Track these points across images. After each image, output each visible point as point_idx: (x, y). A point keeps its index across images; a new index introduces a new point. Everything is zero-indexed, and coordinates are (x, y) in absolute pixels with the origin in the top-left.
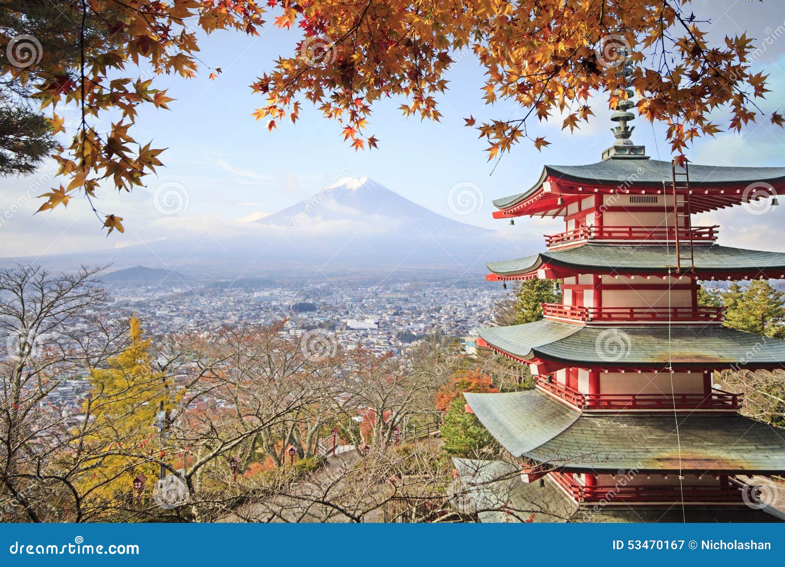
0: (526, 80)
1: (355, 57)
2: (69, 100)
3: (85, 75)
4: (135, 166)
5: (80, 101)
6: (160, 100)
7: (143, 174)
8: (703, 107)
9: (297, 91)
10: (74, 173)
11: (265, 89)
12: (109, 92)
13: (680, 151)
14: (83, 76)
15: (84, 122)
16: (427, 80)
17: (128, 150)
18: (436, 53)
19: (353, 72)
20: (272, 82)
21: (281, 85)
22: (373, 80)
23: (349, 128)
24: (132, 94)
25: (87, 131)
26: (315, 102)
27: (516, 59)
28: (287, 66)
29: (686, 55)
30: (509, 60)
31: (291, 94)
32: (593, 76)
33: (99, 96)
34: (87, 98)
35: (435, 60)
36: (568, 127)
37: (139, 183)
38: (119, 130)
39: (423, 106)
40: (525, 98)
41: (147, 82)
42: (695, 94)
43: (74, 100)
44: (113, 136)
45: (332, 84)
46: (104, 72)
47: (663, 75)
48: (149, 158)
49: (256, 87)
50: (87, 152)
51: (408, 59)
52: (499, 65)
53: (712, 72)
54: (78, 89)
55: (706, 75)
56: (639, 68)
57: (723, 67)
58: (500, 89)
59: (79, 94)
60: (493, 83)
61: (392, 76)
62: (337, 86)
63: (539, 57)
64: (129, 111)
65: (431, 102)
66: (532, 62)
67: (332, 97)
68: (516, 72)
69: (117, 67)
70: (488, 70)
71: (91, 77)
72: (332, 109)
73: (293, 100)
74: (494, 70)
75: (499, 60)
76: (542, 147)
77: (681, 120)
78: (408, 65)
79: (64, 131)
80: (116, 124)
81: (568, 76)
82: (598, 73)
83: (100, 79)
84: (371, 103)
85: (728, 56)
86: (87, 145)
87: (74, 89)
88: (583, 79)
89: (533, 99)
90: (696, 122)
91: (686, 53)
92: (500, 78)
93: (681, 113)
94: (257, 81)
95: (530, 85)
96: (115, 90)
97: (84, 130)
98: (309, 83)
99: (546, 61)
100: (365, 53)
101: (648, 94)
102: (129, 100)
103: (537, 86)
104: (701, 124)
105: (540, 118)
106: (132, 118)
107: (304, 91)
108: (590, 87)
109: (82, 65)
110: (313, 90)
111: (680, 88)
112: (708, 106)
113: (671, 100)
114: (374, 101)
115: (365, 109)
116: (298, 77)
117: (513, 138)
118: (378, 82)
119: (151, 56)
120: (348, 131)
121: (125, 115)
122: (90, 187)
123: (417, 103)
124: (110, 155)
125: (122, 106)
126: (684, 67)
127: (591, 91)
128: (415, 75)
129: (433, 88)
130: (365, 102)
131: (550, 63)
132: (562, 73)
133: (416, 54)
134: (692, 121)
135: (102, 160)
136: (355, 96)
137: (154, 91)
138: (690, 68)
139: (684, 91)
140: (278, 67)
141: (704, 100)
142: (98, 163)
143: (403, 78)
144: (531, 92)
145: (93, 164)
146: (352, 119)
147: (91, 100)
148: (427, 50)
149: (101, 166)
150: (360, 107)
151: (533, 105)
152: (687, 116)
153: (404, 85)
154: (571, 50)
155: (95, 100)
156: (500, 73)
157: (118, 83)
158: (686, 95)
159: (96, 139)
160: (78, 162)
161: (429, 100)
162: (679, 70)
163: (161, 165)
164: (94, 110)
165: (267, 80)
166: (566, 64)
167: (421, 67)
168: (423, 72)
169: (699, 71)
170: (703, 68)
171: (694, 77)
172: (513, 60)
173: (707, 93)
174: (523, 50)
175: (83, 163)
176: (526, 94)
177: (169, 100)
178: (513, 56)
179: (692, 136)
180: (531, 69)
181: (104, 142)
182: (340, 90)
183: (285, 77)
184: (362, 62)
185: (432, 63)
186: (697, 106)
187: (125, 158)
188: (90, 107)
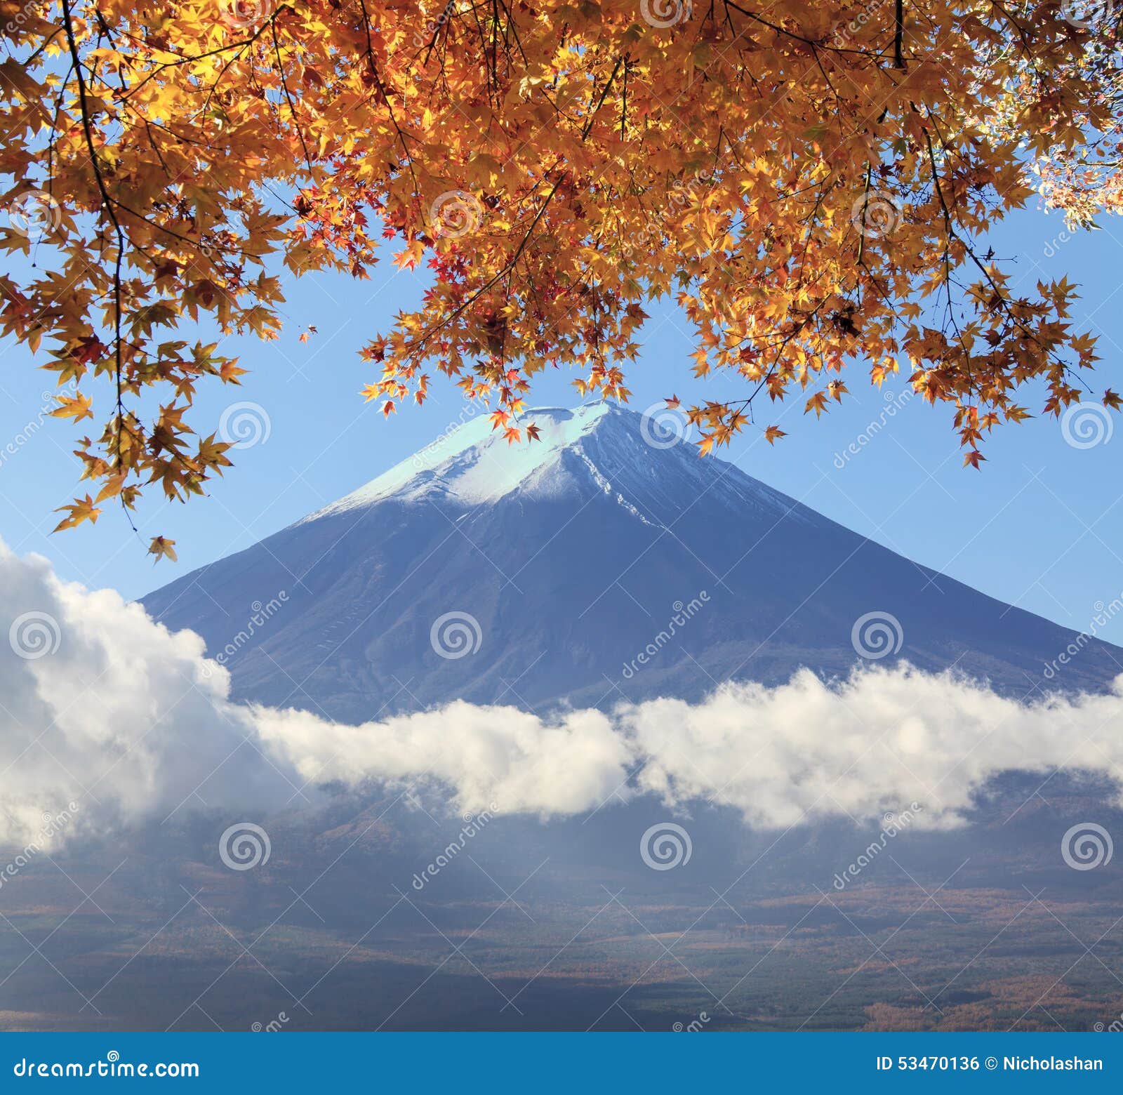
0: (753, 342)
1: (508, 310)
2: (98, 372)
3: (121, 337)
4: (192, 466)
5: (114, 373)
6: (226, 371)
7: (204, 478)
8: (1006, 382)
9: (425, 359)
10: (106, 477)
11: (379, 356)
12: (156, 361)
13: (973, 444)
14: (118, 337)
15: (120, 403)
16: (610, 343)
17: (183, 444)
18: (624, 305)
19: (505, 331)
20: (390, 346)
21: (402, 350)
22: (533, 343)
23: (500, 412)
24: (190, 363)
25: (125, 418)
26: (450, 373)
27: (738, 314)
28: (411, 324)
29: (981, 308)
30: (728, 315)
31: (416, 364)
32: (848, 337)
33: (141, 366)
34: (124, 369)
35: (623, 314)
36: (814, 410)
37: (199, 491)
38: (171, 413)
39: (605, 380)
40: (751, 369)
41: (211, 346)
42: (997, 363)
43: (105, 372)
44: (162, 424)
45: (475, 348)
46: (149, 332)
47: (948, 336)
48: (212, 454)
49: (366, 353)
50: (125, 447)
51: (583, 313)
52: (714, 322)
53: (1019, 332)
54: (111, 356)
55: (1010, 336)
56: (914, 327)
57: (1034, 324)
58: (716, 357)
59: (113, 364)
60: (706, 348)
61: (560, 337)
62: (482, 352)
63: (771, 311)
64: (185, 387)
65: (616, 376)
66: (761, 317)
67: (476, 367)
68: (738, 331)
69: (168, 325)
70: (699, 328)
71: (130, 339)
72: (474, 385)
73: (418, 373)
74: (707, 329)
75: (713, 314)
76: (775, 439)
77: (976, 400)
78: (584, 323)
79: (91, 417)
80: (165, 407)
81: (812, 338)
82: (855, 333)
83: (143, 343)
84: (530, 375)
85: (1040, 309)
86: (125, 437)
87: (106, 357)
88: (835, 342)
89: (762, 371)
90: (995, 403)
91: (981, 304)
92: (716, 341)
93: (974, 391)
94: (368, 345)
95: (758, 351)
96: (164, 358)
97: (121, 415)
98: (442, 348)
99: (781, 316)
100: (522, 305)
101: (926, 363)
102: (184, 372)
103: (769, 351)
104: (1004, 407)
105: (773, 397)
106: (189, 398)
107: (436, 359)
108: (845, 353)
109: (118, 322)
110: (448, 358)
111: (973, 354)
112: (1013, 381)
113: (960, 372)
114: (534, 373)
115: (523, 384)
116: (427, 340)
117: (733, 426)
118: (541, 346)
119: (216, 308)
120: (498, 417)
121: (178, 393)
122: (129, 496)
123: (596, 376)
124: (158, 451)
125: (175, 380)
126: (977, 325)
127: (845, 358)
128: (594, 336)
129: (619, 355)
130: (522, 375)
131: (785, 319)
132: (805, 334)
133: (595, 305)
134: (990, 402)
135: (146, 457)
136: (508, 367)
137: (220, 359)
138: (987, 326)
139: (978, 359)
140: (399, 325)
141: (1006, 373)
142: (140, 462)
143: (576, 340)
144: (760, 360)
145: (133, 464)
146: (504, 399)
147: (130, 372)
148: (610, 300)
149: (144, 465)
150: (515, 382)
151: (763, 378)
152: (983, 394)
153: (577, 350)
154: (817, 300)
155: (136, 372)
156: (716, 334)
157: (168, 349)
158: (982, 365)
159: (137, 427)
160: (112, 461)
161: (614, 371)
162: (971, 328)
163: (231, 464)
164: (134, 385)
165: (382, 343)
166: (809, 321)
167: (602, 325)
168: (605, 332)
169: (1000, 330)
170: (1006, 327)
171: (993, 339)
172: (734, 315)
173: (1011, 362)
174: (749, 300)
175: (120, 462)
176: (751, 363)
177: (241, 371)
178: (734, 309)
179: (989, 423)
180: (759, 327)
181: (149, 433)
182: (486, 357)
183: (408, 339)
184: (517, 318)
185: (618, 319)
186: (998, 381)
187: (178, 455)
188: (130, 382)
